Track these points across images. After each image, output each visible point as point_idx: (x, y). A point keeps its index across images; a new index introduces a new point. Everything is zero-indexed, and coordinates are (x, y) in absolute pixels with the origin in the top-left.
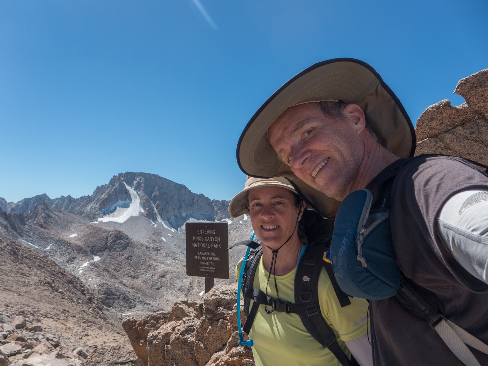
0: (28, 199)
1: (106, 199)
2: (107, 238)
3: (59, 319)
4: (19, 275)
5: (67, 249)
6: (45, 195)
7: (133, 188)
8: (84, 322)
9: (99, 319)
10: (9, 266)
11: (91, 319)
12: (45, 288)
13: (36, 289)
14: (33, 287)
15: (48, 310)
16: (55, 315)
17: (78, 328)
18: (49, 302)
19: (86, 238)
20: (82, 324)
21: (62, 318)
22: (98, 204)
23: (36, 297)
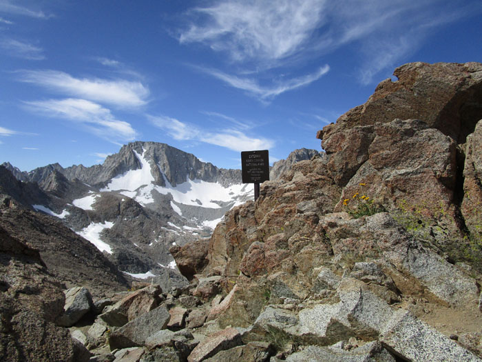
0: (41, 168)
1: (117, 168)
2: (119, 205)
3: (77, 281)
4: (37, 241)
5: (81, 217)
6: (57, 164)
7: (143, 155)
8: (100, 285)
9: (114, 282)
10: (27, 232)
11: (107, 282)
12: (62, 253)
13: (53, 254)
14: (51, 252)
15: (66, 273)
16: (73, 278)
17: (96, 289)
18: (66, 267)
19: (99, 205)
20: (98, 286)
21: (79, 281)
22: (110, 172)
23: (54, 261)
